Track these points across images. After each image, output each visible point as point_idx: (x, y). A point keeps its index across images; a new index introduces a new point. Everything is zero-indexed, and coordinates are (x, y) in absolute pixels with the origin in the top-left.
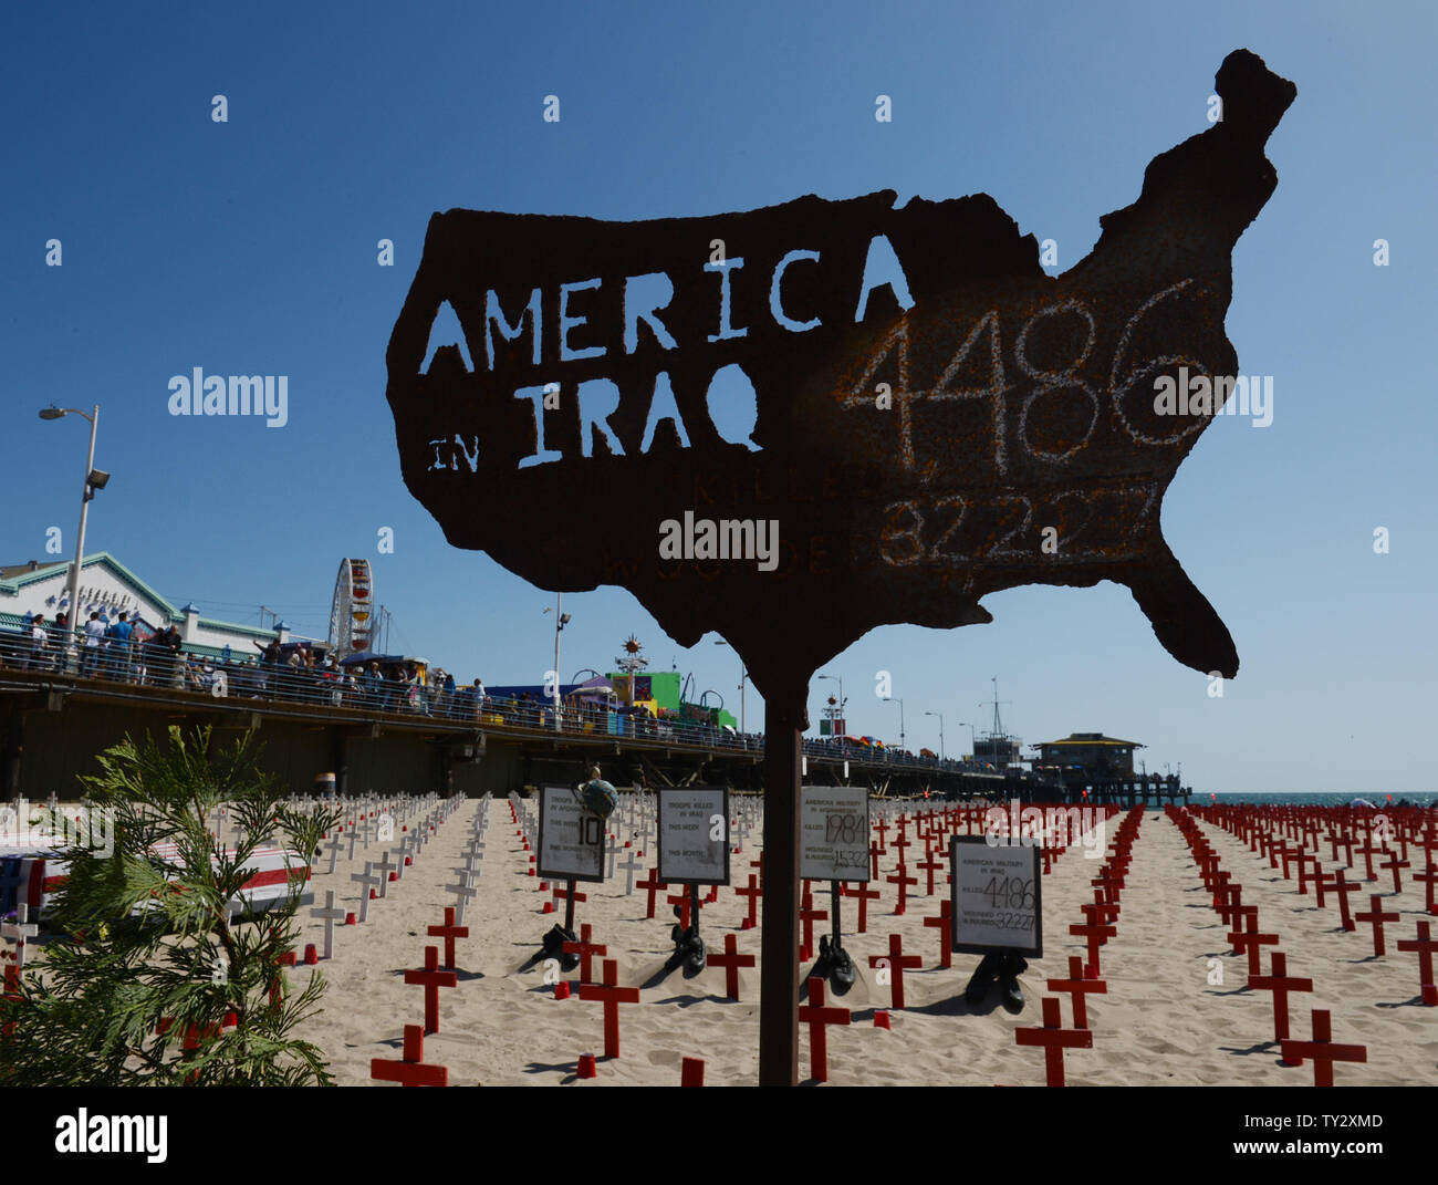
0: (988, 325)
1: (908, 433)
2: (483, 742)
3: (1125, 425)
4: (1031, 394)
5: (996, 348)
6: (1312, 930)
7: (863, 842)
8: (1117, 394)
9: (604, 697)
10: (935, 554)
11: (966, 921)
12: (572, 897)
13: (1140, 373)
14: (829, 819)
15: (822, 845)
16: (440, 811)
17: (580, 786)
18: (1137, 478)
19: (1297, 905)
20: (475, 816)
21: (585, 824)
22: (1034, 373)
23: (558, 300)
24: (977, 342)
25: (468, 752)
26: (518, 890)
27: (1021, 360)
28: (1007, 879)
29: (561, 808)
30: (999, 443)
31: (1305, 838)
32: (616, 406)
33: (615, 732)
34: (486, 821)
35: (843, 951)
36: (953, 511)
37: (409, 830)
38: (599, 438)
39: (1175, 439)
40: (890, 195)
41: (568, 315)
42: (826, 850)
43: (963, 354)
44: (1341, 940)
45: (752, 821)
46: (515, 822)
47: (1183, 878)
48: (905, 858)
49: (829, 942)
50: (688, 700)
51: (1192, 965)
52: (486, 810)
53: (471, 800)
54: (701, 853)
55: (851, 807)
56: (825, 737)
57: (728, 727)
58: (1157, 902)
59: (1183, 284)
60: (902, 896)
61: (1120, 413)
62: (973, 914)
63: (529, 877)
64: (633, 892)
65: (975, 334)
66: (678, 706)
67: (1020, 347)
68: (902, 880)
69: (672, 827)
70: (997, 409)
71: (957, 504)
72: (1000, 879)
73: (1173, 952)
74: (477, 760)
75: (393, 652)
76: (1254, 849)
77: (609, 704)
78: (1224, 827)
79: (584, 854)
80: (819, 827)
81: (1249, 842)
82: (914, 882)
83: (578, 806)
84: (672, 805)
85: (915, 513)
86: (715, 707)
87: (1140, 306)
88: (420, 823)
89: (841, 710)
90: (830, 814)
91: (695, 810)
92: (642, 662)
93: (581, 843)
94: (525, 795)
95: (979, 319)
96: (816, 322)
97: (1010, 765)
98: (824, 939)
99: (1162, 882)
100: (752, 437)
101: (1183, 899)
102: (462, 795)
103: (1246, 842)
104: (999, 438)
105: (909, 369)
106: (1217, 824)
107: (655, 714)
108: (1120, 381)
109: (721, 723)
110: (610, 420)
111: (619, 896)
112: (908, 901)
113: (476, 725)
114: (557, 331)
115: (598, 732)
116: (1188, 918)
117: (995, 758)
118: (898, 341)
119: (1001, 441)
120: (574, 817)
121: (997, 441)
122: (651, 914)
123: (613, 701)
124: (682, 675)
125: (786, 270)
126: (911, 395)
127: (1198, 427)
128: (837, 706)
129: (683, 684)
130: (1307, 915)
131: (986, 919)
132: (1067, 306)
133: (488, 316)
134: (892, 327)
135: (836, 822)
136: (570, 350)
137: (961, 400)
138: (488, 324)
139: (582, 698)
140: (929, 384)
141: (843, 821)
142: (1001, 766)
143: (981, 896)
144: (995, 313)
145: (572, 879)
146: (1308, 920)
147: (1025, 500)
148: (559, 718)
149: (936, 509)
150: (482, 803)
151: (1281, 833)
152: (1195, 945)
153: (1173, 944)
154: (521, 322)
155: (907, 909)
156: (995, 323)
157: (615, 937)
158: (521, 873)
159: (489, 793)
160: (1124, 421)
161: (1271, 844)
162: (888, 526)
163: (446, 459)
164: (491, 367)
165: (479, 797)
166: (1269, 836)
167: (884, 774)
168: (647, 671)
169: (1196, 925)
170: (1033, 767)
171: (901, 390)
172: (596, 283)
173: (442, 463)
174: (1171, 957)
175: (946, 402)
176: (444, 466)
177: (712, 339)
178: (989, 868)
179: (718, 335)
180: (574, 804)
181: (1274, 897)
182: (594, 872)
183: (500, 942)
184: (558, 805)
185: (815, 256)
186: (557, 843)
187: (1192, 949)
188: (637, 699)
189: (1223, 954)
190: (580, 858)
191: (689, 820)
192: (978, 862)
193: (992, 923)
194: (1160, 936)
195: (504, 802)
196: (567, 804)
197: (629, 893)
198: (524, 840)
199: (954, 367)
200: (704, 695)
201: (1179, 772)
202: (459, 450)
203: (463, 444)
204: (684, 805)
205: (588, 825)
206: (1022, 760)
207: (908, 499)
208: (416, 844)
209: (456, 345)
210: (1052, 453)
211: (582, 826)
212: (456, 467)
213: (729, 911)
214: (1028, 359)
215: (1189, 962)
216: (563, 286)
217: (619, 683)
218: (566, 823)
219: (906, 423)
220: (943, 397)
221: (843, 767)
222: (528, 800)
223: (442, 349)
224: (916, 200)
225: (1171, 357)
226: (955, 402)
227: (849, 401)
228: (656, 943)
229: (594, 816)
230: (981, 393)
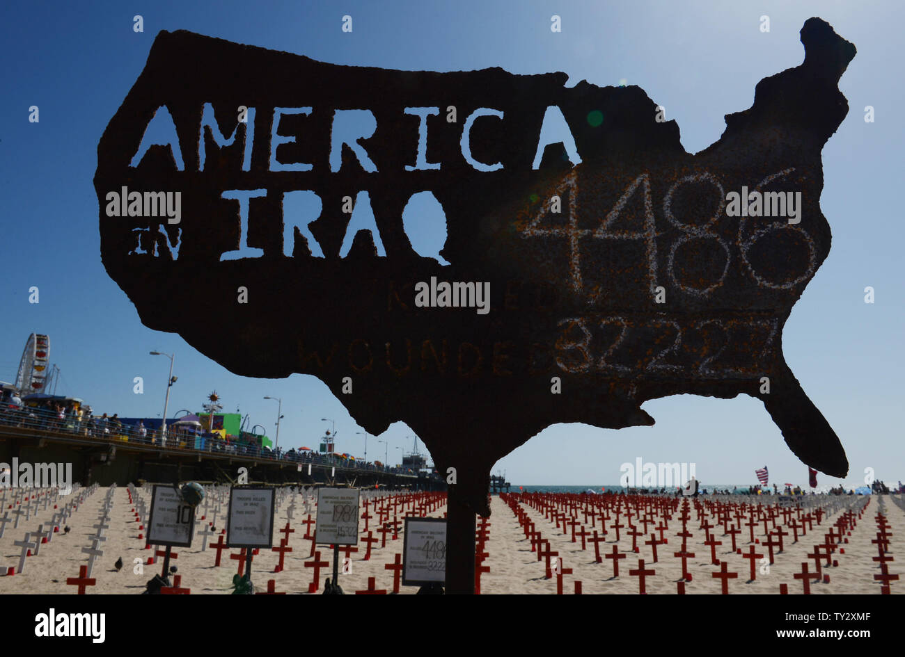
0: (641, 184)
1: (578, 262)
2: (114, 452)
3: (751, 271)
4: (677, 241)
5: (648, 202)
6: (582, 563)
7: (355, 521)
8: (744, 247)
9: (194, 427)
10: (602, 364)
11: (411, 567)
12: (168, 555)
13: (761, 233)
14: (335, 508)
15: (330, 523)
16: (81, 495)
17: (180, 486)
18: (763, 313)
19: (573, 549)
20: (104, 499)
21: (181, 511)
22: (678, 224)
23: (271, 119)
24: (633, 196)
25: (103, 458)
26: (130, 549)
27: (668, 213)
28: (435, 542)
29: (166, 500)
30: (652, 277)
31: (571, 511)
32: (318, 215)
33: (199, 448)
34: (112, 503)
35: (339, 587)
36: (615, 330)
37: (59, 508)
38: (300, 241)
39: (788, 286)
40: (563, 77)
41: (280, 132)
42: (332, 526)
43: (622, 204)
44: (595, 568)
45: (280, 503)
46: (131, 503)
47: (515, 534)
48: (369, 524)
49: (331, 582)
50: (244, 430)
51: (526, 586)
52: (112, 496)
53: (102, 488)
54: (255, 528)
55: (349, 501)
56: (323, 453)
57: (267, 447)
58: (503, 549)
59: (788, 171)
60: (369, 548)
61: (747, 262)
62: (415, 562)
63: (138, 540)
64: (206, 550)
65: (631, 189)
66: (238, 434)
67: (667, 204)
68: (370, 540)
69: (238, 512)
70: (650, 250)
71: (619, 323)
72: (432, 542)
73: (517, 579)
74: (109, 463)
75: (59, 394)
76: (547, 517)
77: (197, 431)
78: (531, 505)
79: (179, 529)
80: (329, 513)
81: (545, 513)
82: (376, 540)
83: (178, 499)
84: (240, 499)
85: (583, 328)
86: (260, 434)
87: (758, 183)
88: (67, 504)
89: (333, 439)
90: (337, 505)
91: (254, 502)
92: (219, 407)
93: (178, 522)
94: (138, 485)
95: (635, 179)
96: (499, 166)
97: (421, 470)
98: (328, 580)
99: (505, 537)
100: (441, 253)
101: (516, 546)
102: (96, 485)
103: (543, 514)
104: (652, 273)
105: (577, 211)
106: (527, 503)
107: (224, 437)
108: (746, 238)
109: (263, 445)
110: (312, 227)
111: (197, 552)
112: (372, 551)
113: (110, 441)
114: (268, 145)
115: (188, 448)
116: (520, 558)
117: (413, 465)
118: (569, 188)
119: (654, 275)
120: (175, 506)
121: (650, 275)
122: (218, 564)
123: (199, 430)
124: (242, 416)
125: (475, 122)
126: (579, 232)
127: (806, 277)
128: (331, 436)
129: (242, 420)
130: (578, 554)
131: (422, 565)
132: (702, 177)
133: (203, 123)
134: (564, 177)
135: (340, 509)
136: (278, 163)
137: (621, 239)
138: (202, 131)
139: (180, 427)
140: (595, 225)
141: (344, 509)
142: (416, 470)
143: (420, 552)
144: (647, 176)
145: (169, 545)
146: (579, 557)
147: (675, 324)
148: (164, 439)
149: (602, 327)
150: (110, 490)
151: (562, 510)
152: (526, 574)
153: (515, 573)
154: (235, 133)
155: (371, 557)
156: (647, 183)
157: (194, 580)
158: (133, 537)
159: (115, 484)
160: (750, 268)
161: (557, 515)
162: (561, 338)
163: (148, 246)
164: (201, 168)
165: (109, 486)
166: (556, 511)
167: (354, 475)
168: (221, 412)
169: (525, 562)
170: (433, 471)
171: (571, 227)
172: (308, 111)
173: (143, 248)
174: (515, 581)
175: (607, 241)
176: (145, 252)
177: (409, 168)
178: (425, 535)
179: (414, 166)
180: (175, 498)
181: (560, 545)
182: (184, 540)
183: (117, 586)
184: (165, 498)
185: (501, 115)
186: (161, 522)
187: (525, 576)
188: (214, 428)
189: (541, 579)
190: (176, 531)
191: (249, 508)
192: (420, 532)
193: (425, 567)
194: (507, 569)
195: (124, 489)
196: (170, 497)
197: (203, 550)
198: (136, 515)
199: (613, 215)
200: (255, 427)
201: (504, 475)
202: (161, 239)
203: (166, 234)
204: (247, 499)
205: (183, 512)
206: (427, 467)
207: (578, 316)
208: (63, 519)
209: (169, 145)
210: (695, 288)
211: (180, 511)
212: (156, 254)
213: (266, 560)
214: (673, 213)
215: (524, 584)
216: (276, 109)
217: (204, 419)
218: (168, 510)
219: (576, 254)
220: (606, 237)
221: (331, 471)
222: (141, 488)
223: (154, 148)
224: (583, 83)
225: (783, 224)
226: (615, 241)
227: (527, 232)
228: (220, 583)
229: (187, 505)
230: (637, 236)
